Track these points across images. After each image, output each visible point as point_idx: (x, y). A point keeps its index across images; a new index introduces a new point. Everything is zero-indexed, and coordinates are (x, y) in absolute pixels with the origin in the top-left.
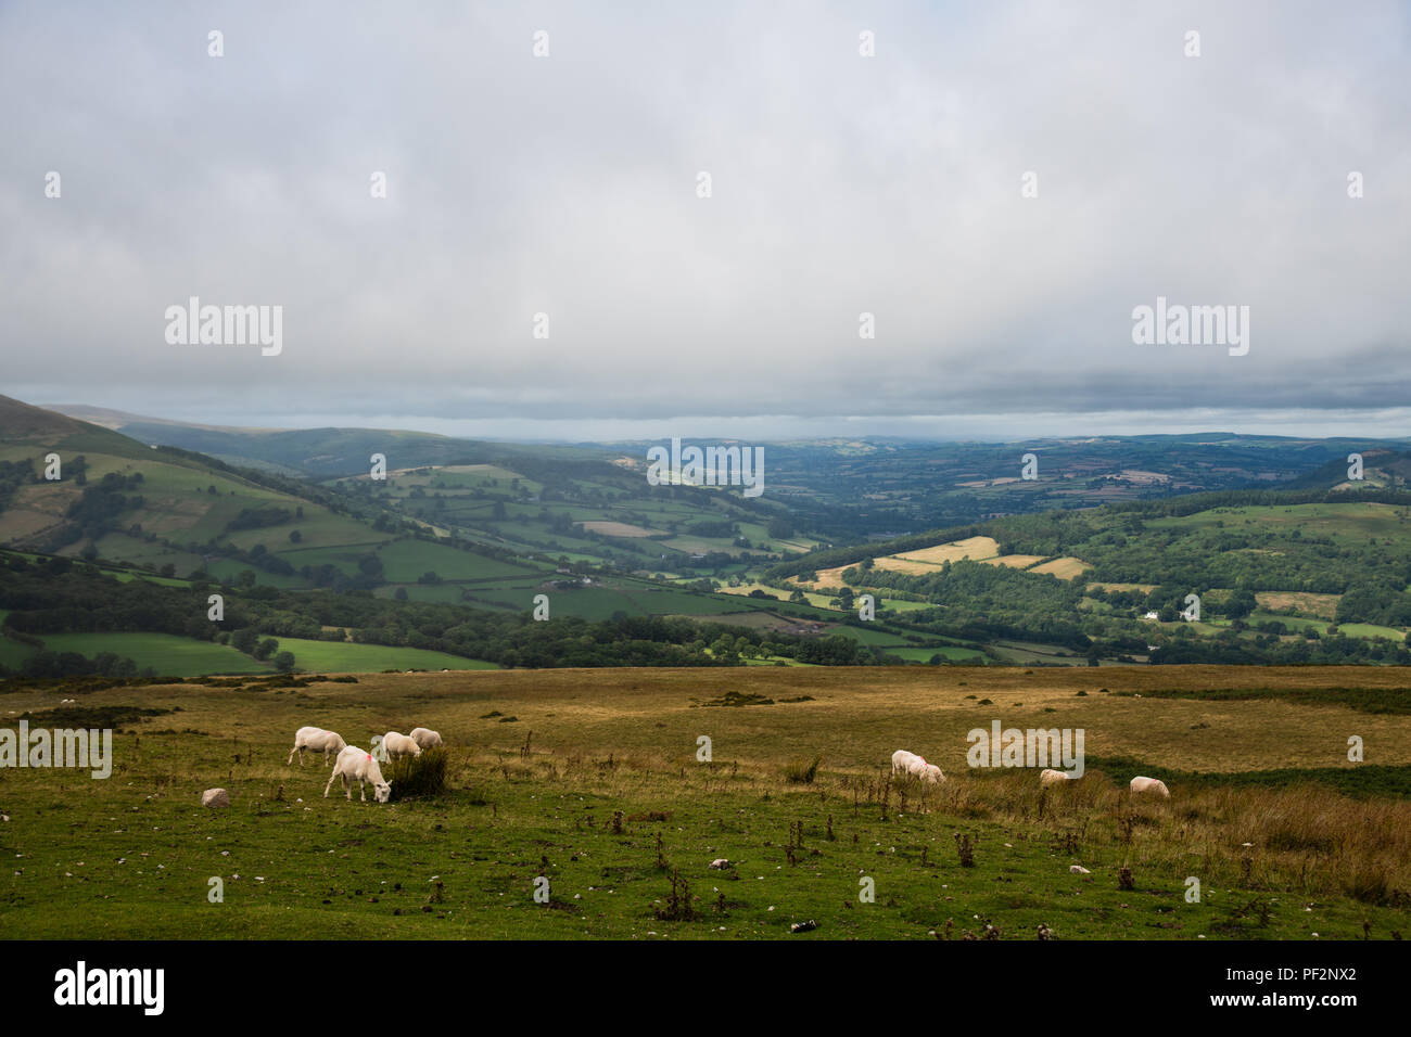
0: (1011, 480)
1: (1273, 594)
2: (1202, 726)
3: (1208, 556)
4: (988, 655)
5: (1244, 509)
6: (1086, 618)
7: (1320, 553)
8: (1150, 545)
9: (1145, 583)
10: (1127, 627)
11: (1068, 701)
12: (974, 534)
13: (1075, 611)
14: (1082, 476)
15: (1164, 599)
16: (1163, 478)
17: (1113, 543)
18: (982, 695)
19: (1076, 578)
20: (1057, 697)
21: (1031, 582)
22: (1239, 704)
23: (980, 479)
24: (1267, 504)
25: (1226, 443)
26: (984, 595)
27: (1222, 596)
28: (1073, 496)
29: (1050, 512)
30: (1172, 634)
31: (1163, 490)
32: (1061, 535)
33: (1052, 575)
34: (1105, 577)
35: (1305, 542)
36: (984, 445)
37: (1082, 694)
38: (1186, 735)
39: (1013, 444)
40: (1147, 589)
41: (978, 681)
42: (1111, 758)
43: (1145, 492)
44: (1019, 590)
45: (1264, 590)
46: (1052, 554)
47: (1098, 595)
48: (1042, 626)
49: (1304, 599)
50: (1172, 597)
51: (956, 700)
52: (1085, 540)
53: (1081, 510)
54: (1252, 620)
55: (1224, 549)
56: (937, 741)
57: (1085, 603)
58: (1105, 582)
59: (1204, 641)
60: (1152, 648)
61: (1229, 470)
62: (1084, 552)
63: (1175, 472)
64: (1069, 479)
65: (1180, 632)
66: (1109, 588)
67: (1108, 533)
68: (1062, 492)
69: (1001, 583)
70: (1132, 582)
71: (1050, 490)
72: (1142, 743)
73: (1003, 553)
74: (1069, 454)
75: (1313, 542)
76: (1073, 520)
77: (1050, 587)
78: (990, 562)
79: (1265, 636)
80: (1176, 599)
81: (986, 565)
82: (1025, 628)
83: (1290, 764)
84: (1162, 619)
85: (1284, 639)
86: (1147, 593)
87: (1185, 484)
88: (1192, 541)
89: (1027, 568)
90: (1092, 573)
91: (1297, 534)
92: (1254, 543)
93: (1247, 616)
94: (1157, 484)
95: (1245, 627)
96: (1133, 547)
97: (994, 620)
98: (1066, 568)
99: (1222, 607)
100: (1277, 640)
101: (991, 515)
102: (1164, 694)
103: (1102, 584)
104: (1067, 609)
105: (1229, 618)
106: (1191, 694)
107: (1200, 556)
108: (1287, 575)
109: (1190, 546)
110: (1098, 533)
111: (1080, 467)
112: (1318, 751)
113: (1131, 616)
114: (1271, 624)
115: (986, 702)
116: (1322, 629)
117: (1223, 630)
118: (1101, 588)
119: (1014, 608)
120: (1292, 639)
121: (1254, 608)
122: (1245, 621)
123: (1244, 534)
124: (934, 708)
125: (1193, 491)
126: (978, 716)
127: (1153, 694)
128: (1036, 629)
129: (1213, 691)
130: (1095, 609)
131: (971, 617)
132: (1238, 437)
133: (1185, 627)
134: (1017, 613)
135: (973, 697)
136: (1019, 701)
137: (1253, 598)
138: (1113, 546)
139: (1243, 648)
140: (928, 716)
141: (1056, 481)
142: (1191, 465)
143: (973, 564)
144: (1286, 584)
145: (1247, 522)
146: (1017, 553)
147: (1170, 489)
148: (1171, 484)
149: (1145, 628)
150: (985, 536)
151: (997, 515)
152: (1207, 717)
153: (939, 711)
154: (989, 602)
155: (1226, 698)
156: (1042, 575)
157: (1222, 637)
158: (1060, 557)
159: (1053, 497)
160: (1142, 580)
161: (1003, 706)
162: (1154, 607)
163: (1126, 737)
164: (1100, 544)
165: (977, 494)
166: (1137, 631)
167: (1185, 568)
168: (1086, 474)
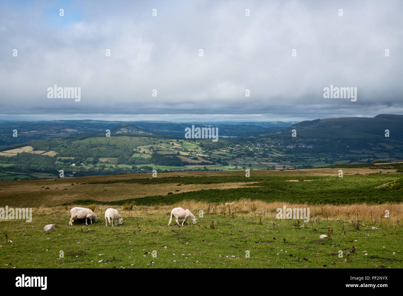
0: (36, 131)
1: (103, 158)
2: (106, 190)
3: (87, 150)
4: (31, 177)
5: (96, 138)
6: (57, 166)
7: (113, 148)
8: (73, 147)
9: (72, 157)
10: (67, 168)
11: (70, 186)
12: (26, 145)
13: (54, 164)
14: (55, 130)
15: (77, 160)
16: (75, 131)
17: (64, 147)
18: (46, 186)
19: (54, 156)
20: (67, 186)
21: (42, 157)
22: (113, 184)
23: (27, 131)
24: (101, 137)
25: (90, 122)
26: (29, 161)
27: (91, 159)
28: (52, 135)
29: (47, 139)
30: (79, 169)
31: (76, 134)
32: (50, 145)
33: (48, 155)
34: (62, 156)
35: (110, 146)
36: (28, 122)
37: (73, 184)
38: (103, 193)
39: (36, 122)
40: (73, 158)
41: (42, 183)
42: (86, 200)
43: (71, 134)
44: (39, 160)
45: (101, 157)
46: (48, 150)
47: (60, 160)
48: (45, 169)
49: (110, 159)
50: (79, 160)
51: (39, 188)
52: (57, 146)
53: (55, 139)
54: (98, 165)
55: (91, 148)
56: (37, 199)
57: (57, 162)
58: (62, 157)
59: (87, 170)
60: (74, 173)
61: (91, 129)
62: (56, 149)
63: (79, 129)
64: (51, 131)
65: (81, 168)
66: (63, 158)
67: (63, 144)
68: (50, 134)
69: (34, 158)
70: (69, 156)
71: (46, 134)
72: (92, 195)
73: (34, 150)
74: (51, 125)
75: (112, 146)
76: (53, 141)
77: (48, 159)
78: (31, 153)
79: (101, 168)
80: (80, 160)
81: (30, 153)
82: (41, 169)
83: (129, 197)
84: (76, 165)
85: (105, 169)
86: (73, 159)
87: (81, 132)
88: (84, 146)
89: (41, 154)
90: (59, 155)
91: (108, 144)
92: (98, 146)
93: (97, 164)
94: (74, 132)
95: (96, 166)
96: (69, 148)
97: (32, 168)
98: (52, 154)
99: (91, 162)
100: (104, 169)
101: (30, 140)
102: (94, 183)
103: (61, 157)
104: (51, 164)
105: (93, 164)
106: (100, 183)
107: (86, 149)
108: (106, 154)
109: (84, 147)
110: (60, 145)
111: (54, 128)
112: (134, 194)
113: (69, 165)
114: (102, 165)
115: (48, 188)
116: (114, 166)
117: (91, 167)
118: (61, 158)
119: (38, 164)
120: (107, 169)
121: (98, 162)
122: (96, 165)
123: (96, 144)
124: (33, 191)
125: (83, 134)
126: (47, 192)
127: (91, 183)
128: (43, 169)
129: (105, 182)
130: (59, 164)
131: (25, 167)
132: (93, 121)
133: (82, 167)
134: (39, 166)
135: (43, 187)
136: (57, 187)
137: (98, 159)
138: (64, 148)
139: (96, 171)
140: (33, 193)
141: (48, 131)
142: (82, 127)
143: (26, 153)
144: (106, 156)
145: (97, 141)
146: (38, 150)
147: (78, 133)
148: (78, 132)
149: (72, 168)
150: (29, 146)
151: (32, 140)
152: (106, 188)
153: (35, 191)
154: (31, 163)
155: (109, 183)
156: (45, 156)
157: (91, 169)
158: (50, 151)
159: (47, 136)
160: (71, 156)
161: (53, 189)
162: (74, 163)
163: (88, 194)
164: (60, 147)
165: (26, 135)
166: (70, 169)
167: (82, 153)
168: (56, 130)
